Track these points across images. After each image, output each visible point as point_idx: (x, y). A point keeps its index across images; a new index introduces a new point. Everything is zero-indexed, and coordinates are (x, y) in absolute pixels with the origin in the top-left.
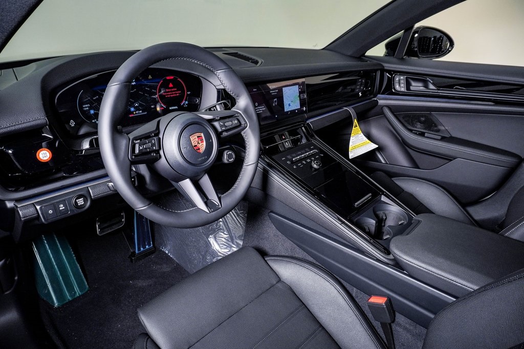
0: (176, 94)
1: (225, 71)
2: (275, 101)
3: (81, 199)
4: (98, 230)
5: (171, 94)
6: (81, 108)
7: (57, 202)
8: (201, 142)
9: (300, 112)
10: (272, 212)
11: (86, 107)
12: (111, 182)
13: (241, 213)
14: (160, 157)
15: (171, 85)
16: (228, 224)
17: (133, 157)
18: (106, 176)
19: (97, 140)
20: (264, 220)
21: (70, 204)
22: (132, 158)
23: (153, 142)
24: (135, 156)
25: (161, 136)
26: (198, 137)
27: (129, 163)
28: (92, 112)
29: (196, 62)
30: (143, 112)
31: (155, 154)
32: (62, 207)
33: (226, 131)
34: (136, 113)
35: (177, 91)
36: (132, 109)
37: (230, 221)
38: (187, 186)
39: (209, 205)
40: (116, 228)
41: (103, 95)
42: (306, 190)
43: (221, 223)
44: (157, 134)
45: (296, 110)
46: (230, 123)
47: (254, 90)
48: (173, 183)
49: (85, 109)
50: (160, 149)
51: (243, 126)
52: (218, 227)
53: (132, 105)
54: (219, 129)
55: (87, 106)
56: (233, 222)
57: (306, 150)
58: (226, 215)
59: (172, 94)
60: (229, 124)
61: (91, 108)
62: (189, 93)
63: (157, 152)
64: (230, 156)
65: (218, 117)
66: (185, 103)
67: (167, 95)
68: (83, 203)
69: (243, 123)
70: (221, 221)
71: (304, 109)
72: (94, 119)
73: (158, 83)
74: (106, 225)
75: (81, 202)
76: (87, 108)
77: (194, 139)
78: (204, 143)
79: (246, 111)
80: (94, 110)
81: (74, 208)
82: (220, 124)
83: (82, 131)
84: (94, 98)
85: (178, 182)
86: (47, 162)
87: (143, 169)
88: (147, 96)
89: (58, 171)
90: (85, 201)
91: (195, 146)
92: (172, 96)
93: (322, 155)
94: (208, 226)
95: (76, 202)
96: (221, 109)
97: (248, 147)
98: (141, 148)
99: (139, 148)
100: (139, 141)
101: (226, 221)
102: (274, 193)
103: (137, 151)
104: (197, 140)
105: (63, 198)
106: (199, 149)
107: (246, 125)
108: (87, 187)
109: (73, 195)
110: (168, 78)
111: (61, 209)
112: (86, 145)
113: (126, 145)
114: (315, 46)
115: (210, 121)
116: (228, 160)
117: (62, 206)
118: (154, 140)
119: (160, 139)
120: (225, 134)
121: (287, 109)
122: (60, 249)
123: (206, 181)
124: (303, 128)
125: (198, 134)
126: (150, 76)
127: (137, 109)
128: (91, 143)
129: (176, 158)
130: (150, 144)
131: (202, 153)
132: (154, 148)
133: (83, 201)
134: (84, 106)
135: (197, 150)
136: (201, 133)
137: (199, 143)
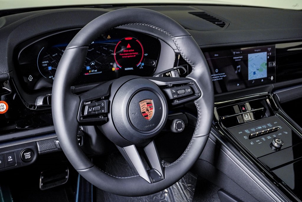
0: (133, 55)
1: (183, 38)
2: (239, 68)
3: (29, 153)
4: (41, 184)
5: (127, 55)
6: (40, 64)
7: (6, 154)
8: (150, 109)
9: (267, 81)
10: (222, 190)
11: (45, 64)
12: (57, 140)
13: (189, 187)
14: (108, 120)
15: (129, 46)
16: (173, 197)
17: (82, 119)
18: (54, 132)
19: (50, 98)
20: (213, 198)
21: (18, 156)
22: (80, 119)
23: (103, 105)
24: (84, 117)
25: (111, 99)
26: (147, 103)
27: (77, 123)
28: (50, 68)
29: (154, 27)
30: (98, 71)
31: (103, 117)
32: (10, 159)
33: (178, 99)
34: (91, 72)
35: (134, 52)
36: (88, 68)
37: (176, 193)
38: (132, 151)
39: (151, 174)
40: (58, 184)
41: (62, 53)
42: (265, 173)
43: (166, 194)
44: (107, 98)
45: (261, 79)
46: (183, 91)
47: (216, 55)
48: (119, 148)
49: (44, 65)
50: (109, 112)
51: (197, 95)
52: (162, 198)
53: (88, 63)
54: (171, 97)
55: (46, 62)
56: (179, 195)
57: (268, 125)
58: (171, 185)
59: (129, 55)
60: (181, 92)
61: (49, 65)
62: (146, 55)
63: (106, 115)
64: (179, 126)
65: (171, 84)
66: (141, 65)
67: (124, 56)
68: (30, 157)
69: (197, 91)
70: (166, 193)
71: (272, 78)
72: (51, 76)
73: (117, 43)
74: (50, 180)
75: (28, 155)
76: (46, 65)
77: (143, 106)
78: (153, 111)
79: (201, 79)
80: (52, 66)
81: (21, 161)
82: (172, 91)
83: (39, 86)
84: (53, 56)
85: (122, 147)
86: (4, 114)
87: (91, 130)
88: (104, 56)
89: (12, 123)
90: (32, 155)
91: (143, 113)
92: (128, 57)
93: (286, 133)
94: (152, 196)
95: (23, 156)
96: (175, 75)
97: (200, 117)
98: (90, 110)
99: (88, 110)
100: (90, 103)
101: (172, 193)
102: (226, 169)
103: (86, 113)
104: (146, 106)
105: (13, 151)
106: (147, 116)
107: (200, 94)
108: (36, 142)
109: (22, 149)
110: (126, 39)
111: (9, 160)
112: (40, 102)
113: (76, 106)
114: (295, 6)
115: (162, 88)
116: (177, 130)
117: (11, 157)
118: (104, 104)
119: (109, 102)
120: (177, 102)
121: (251, 77)
122: (3, 199)
123: (151, 149)
124: (268, 100)
126: (109, 36)
127: (93, 68)
128: (45, 101)
129: (123, 123)
130: (99, 107)
131: (150, 120)
132: (103, 111)
133: (30, 155)
134: (43, 62)
135: (145, 116)
136: (151, 100)
137: (148, 110)
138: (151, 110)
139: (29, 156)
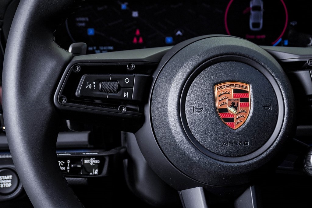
3: (8, 177)
8: (242, 106)
11: (81, 22)
17: (65, 100)
22: (61, 101)
23: (127, 81)
26: (235, 91)
28: (91, 32)
31: (125, 110)
49: (80, 24)
55: (83, 19)
61: (89, 25)
68: (10, 185)
75: (5, 182)
76: (84, 24)
78: (250, 110)
90: (15, 182)
91: (221, 110)
98: (90, 86)
104: (231, 96)
106: (232, 120)
118: (132, 79)
125: (240, 85)
130: (116, 84)
131: (239, 130)
132: (126, 95)
133: (10, 181)
134: (78, 19)
135: (226, 120)
136: (248, 84)
137: (236, 105)
138: (244, 109)
139: (8, 183)
